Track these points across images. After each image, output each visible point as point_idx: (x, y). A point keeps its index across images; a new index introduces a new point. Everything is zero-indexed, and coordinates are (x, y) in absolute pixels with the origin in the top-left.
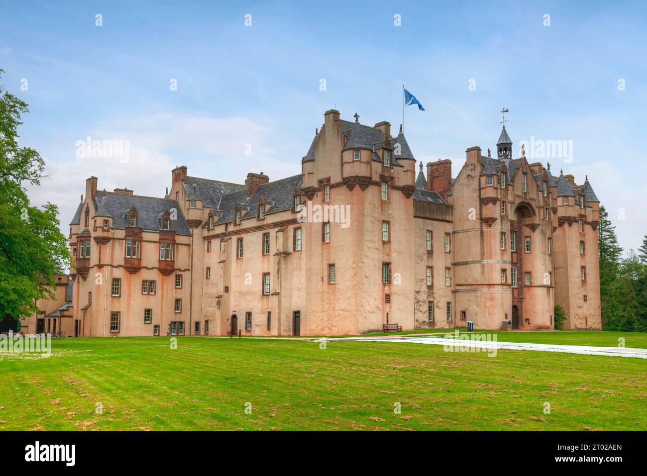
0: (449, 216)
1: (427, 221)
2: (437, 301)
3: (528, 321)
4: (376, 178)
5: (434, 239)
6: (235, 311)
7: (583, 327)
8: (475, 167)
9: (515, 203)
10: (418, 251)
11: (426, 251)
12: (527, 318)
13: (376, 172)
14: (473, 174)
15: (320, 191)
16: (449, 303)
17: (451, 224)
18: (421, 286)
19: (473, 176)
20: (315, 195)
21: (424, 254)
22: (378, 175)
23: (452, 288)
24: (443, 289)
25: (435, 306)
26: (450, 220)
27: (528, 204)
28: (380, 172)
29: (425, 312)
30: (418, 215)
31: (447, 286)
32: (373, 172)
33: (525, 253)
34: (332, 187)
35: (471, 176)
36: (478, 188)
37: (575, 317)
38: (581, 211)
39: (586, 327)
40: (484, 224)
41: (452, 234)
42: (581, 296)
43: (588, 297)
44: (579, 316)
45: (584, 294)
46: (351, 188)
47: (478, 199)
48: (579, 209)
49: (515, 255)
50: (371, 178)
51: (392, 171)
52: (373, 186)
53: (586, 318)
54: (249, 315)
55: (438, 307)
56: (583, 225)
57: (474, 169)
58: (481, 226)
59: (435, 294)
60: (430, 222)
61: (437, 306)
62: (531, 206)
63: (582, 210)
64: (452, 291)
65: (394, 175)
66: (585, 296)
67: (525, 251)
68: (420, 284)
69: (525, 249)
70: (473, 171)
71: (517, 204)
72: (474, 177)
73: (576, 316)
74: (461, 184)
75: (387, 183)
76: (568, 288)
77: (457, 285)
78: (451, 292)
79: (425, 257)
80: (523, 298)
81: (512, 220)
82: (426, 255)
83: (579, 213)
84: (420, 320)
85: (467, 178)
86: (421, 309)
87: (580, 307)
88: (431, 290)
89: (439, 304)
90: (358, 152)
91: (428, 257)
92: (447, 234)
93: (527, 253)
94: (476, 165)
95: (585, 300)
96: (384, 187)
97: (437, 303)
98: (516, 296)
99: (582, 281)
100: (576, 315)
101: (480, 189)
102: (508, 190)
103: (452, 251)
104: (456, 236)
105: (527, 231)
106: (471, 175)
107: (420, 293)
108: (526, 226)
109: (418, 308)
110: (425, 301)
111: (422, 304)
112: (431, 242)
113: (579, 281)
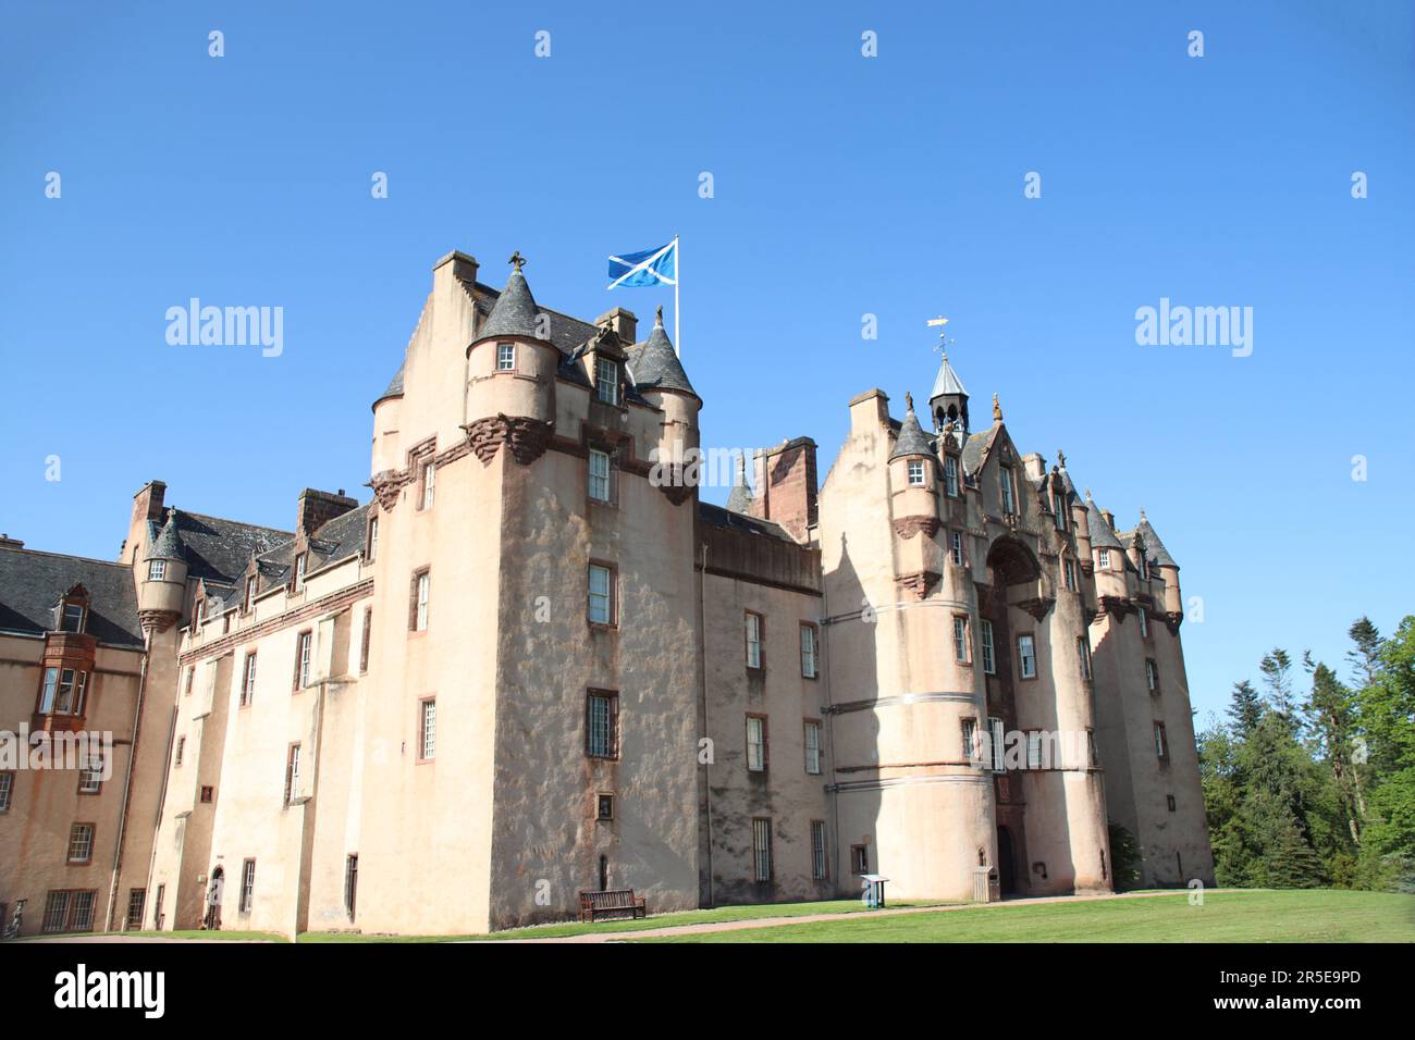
0: (811, 576)
1: (747, 586)
2: (780, 818)
3: (1040, 869)
4: (567, 430)
5: (769, 639)
6: (222, 857)
7: (1175, 881)
8: (874, 441)
9: (987, 540)
10: (718, 670)
11: (744, 670)
12: (1038, 860)
13: (570, 415)
14: (868, 459)
15: (412, 480)
16: (816, 825)
17: (817, 599)
18: (730, 773)
19: (870, 465)
20: (401, 495)
21: (739, 679)
22: (576, 425)
23: (824, 781)
24: (797, 782)
25: (774, 834)
26: (815, 586)
27: (1021, 544)
28: (584, 415)
29: (743, 852)
30: (719, 565)
31: (811, 774)
32: (560, 411)
33: (1022, 680)
34: (440, 463)
35: (866, 466)
36: (884, 494)
37: (1153, 854)
38: (1140, 588)
39: (1180, 880)
40: (906, 591)
41: (820, 627)
42: (1162, 798)
43: (1176, 800)
44: (1162, 849)
45: (1168, 791)
46: (486, 455)
47: (887, 524)
48: (1137, 582)
49: (995, 684)
50: (552, 428)
51: (624, 418)
52: (561, 454)
53: (1178, 854)
54: (250, 865)
55: (784, 837)
56: (1147, 622)
57: (873, 447)
58: (899, 598)
59: (774, 798)
60: (756, 588)
61: (779, 834)
62: (1029, 551)
63: (1143, 583)
64: (826, 787)
65: (631, 431)
66: (1170, 798)
67: (1020, 674)
68: (728, 766)
69: (1020, 670)
70: (870, 452)
71: (991, 540)
72: (874, 467)
73: (1154, 850)
74: (839, 491)
75: (609, 453)
76: (1130, 778)
77: (839, 771)
78: (821, 789)
79: (742, 688)
80: (1024, 804)
81: (982, 584)
82: (746, 682)
83: (1137, 589)
84: (725, 878)
85: (854, 472)
86: (731, 841)
87: (1161, 827)
88: (760, 784)
89: (786, 827)
90: (510, 349)
91: (750, 688)
92: (807, 625)
93: (1027, 680)
94: (877, 435)
95: (1172, 809)
96: (599, 464)
97: (779, 824)
98: (1004, 796)
99: (1160, 758)
100: (1155, 847)
101: (891, 497)
102: (965, 502)
103: (821, 675)
104: (832, 630)
105: (1021, 619)
106: (865, 463)
107: (727, 794)
108: (1019, 605)
109: (719, 840)
110: (743, 817)
111: (734, 827)
112: (761, 645)
113: (1152, 758)
